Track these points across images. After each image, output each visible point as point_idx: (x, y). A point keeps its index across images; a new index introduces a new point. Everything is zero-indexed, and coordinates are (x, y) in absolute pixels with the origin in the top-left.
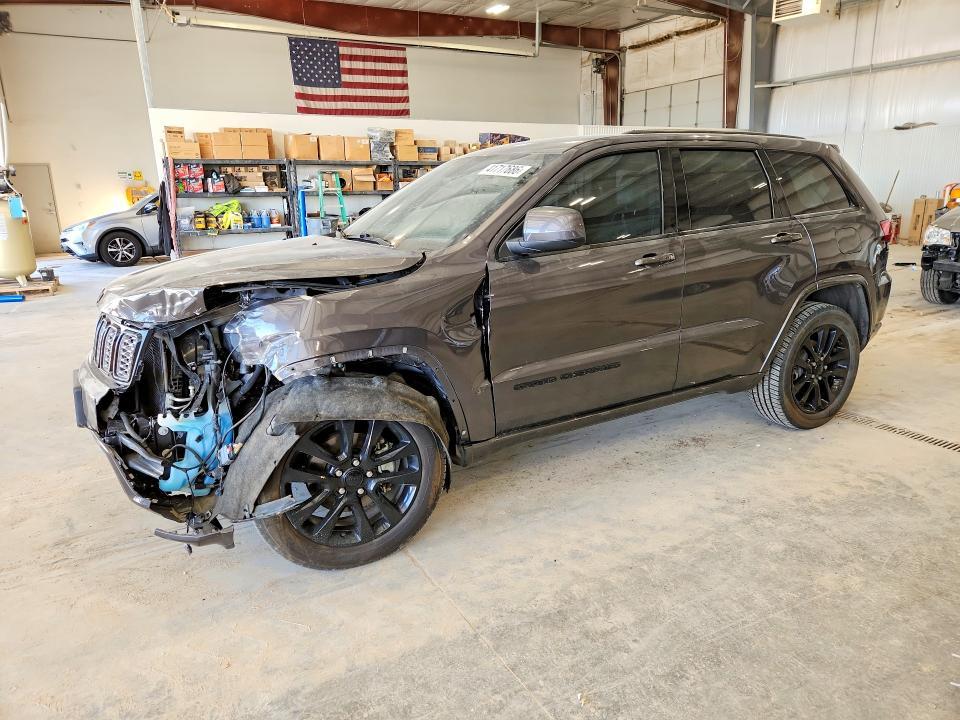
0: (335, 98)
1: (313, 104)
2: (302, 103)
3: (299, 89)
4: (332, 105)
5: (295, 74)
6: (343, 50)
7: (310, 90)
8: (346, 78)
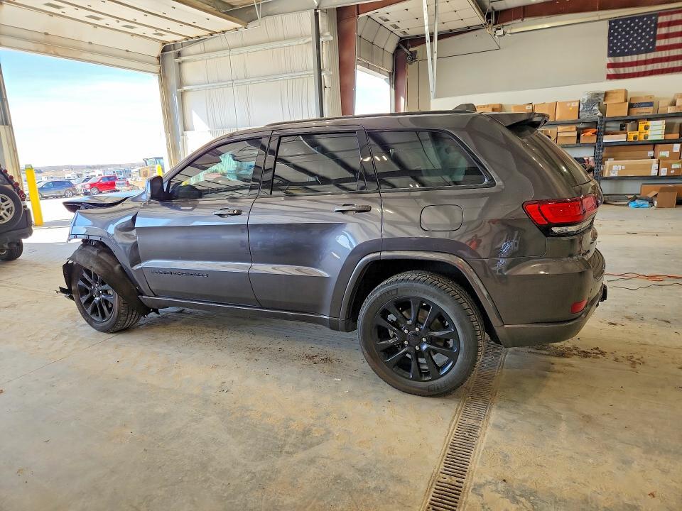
0: (646, 62)
1: (622, 71)
2: (611, 71)
3: (611, 60)
4: (642, 68)
5: (610, 48)
6: (661, 19)
7: (621, 60)
8: (660, 43)
